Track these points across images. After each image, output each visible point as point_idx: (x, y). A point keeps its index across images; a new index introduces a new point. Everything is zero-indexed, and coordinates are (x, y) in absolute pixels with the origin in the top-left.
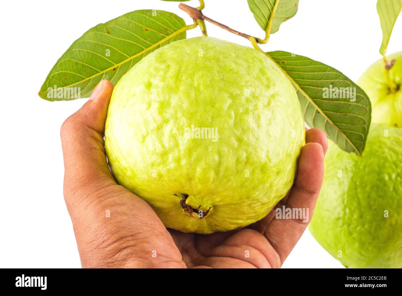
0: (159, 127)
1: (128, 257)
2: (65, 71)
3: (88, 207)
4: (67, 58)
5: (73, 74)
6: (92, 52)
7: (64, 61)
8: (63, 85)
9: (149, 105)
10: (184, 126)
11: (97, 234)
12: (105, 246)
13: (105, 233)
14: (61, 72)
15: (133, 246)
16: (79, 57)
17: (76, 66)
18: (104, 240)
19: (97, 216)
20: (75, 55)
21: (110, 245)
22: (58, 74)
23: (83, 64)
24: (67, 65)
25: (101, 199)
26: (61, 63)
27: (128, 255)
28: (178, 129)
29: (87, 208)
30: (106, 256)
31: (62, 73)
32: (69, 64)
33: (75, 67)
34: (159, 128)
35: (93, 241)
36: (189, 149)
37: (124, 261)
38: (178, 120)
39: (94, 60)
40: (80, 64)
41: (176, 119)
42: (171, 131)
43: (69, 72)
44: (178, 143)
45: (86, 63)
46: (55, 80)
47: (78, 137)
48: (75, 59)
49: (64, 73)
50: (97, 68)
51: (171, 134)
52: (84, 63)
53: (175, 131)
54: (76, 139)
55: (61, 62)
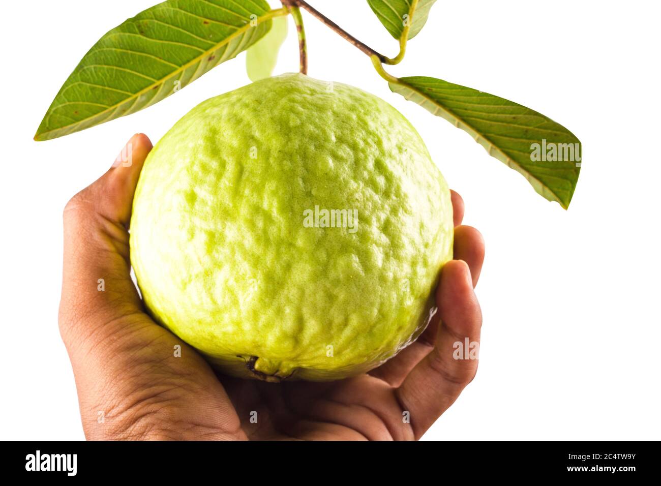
0: (208, 272)
1: (147, 430)
2: (74, 101)
3: (92, 350)
4: (77, 81)
5: (87, 105)
6: (118, 68)
7: (72, 87)
8: (73, 121)
9: (192, 234)
10: (246, 276)
11: (104, 395)
12: (115, 414)
13: (114, 394)
14: (68, 103)
15: (155, 412)
16: (96, 78)
17: (92, 92)
18: (114, 404)
19: (104, 365)
20: (90, 75)
21: (121, 412)
22: (63, 107)
23: (103, 89)
24: (77, 92)
25: (111, 339)
26: (67, 90)
27: (147, 426)
28: (237, 280)
29: (91, 352)
30: (116, 429)
31: (69, 105)
32: (80, 90)
33: (90, 93)
34: (208, 274)
35: (98, 405)
36: (254, 311)
37: (142, 436)
38: (236, 266)
39: (122, 79)
40: (99, 88)
41: (234, 264)
42: (226, 282)
43: (81, 103)
44: (237, 301)
45: (109, 87)
46: (58, 115)
47: (83, 230)
48: (88, 82)
49: (73, 105)
50: (127, 91)
51: (227, 286)
52: (105, 86)
53: (232, 282)
54: (79, 233)
55: (67, 88)
